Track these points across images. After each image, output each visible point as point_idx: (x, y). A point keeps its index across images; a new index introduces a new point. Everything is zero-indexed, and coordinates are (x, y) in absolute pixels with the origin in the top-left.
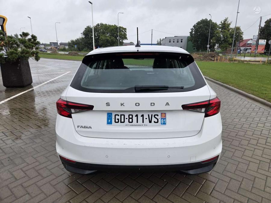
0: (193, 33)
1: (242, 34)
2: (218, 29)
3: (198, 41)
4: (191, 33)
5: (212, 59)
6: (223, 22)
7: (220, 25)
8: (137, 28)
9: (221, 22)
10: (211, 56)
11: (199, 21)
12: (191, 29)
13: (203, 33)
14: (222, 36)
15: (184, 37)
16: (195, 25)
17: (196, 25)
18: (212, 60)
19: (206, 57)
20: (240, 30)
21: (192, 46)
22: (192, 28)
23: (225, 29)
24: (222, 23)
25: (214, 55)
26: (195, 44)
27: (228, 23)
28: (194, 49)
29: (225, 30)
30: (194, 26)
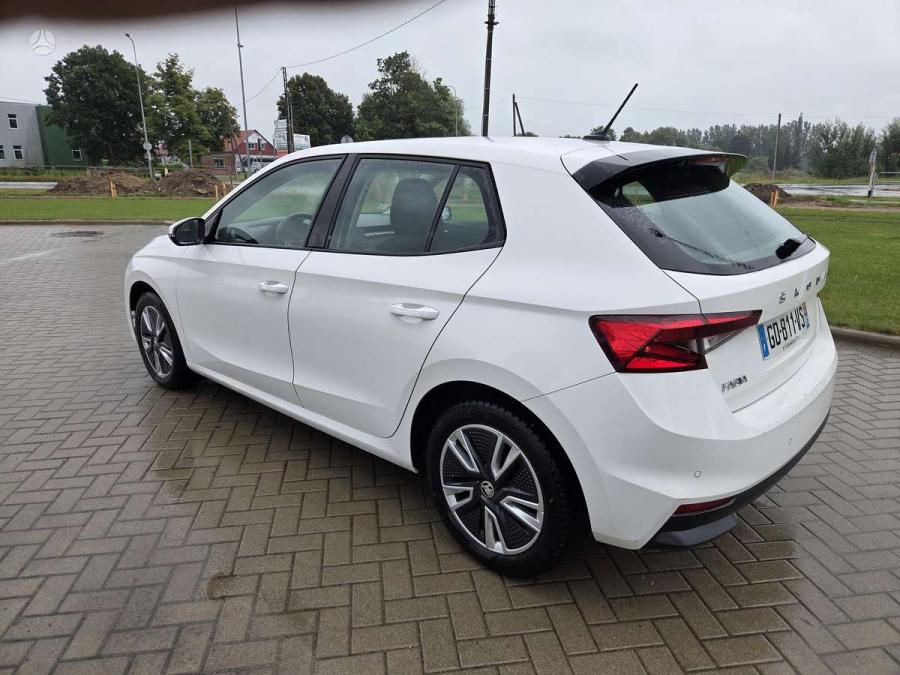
0: (61, 94)
1: (234, 114)
2: (151, 88)
3: (85, 128)
4: (51, 93)
5: (200, 191)
6: (164, 68)
7: (157, 75)
8: (636, 85)
9: (159, 68)
10: (194, 182)
11: (76, 51)
12: (47, 79)
13: (102, 97)
14: (173, 114)
15: (23, 106)
16: (60, 63)
17: (64, 64)
18: (200, 194)
19: (177, 185)
20: (226, 101)
21: (68, 142)
22: (49, 75)
23: (178, 92)
24: (162, 71)
25: (200, 179)
26: (79, 138)
27: (183, 74)
28: (77, 155)
29: (181, 97)
30: (58, 69)
